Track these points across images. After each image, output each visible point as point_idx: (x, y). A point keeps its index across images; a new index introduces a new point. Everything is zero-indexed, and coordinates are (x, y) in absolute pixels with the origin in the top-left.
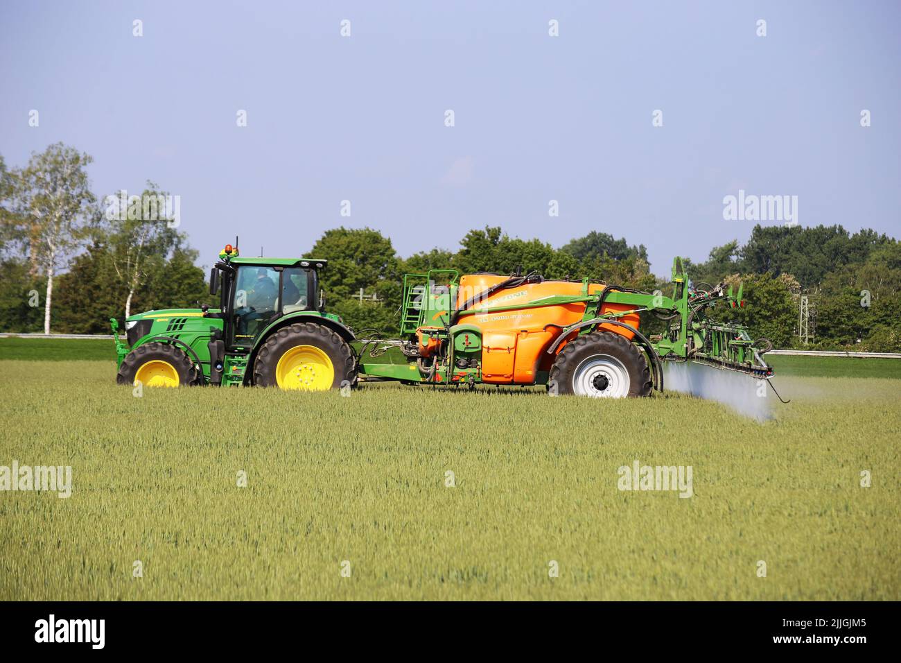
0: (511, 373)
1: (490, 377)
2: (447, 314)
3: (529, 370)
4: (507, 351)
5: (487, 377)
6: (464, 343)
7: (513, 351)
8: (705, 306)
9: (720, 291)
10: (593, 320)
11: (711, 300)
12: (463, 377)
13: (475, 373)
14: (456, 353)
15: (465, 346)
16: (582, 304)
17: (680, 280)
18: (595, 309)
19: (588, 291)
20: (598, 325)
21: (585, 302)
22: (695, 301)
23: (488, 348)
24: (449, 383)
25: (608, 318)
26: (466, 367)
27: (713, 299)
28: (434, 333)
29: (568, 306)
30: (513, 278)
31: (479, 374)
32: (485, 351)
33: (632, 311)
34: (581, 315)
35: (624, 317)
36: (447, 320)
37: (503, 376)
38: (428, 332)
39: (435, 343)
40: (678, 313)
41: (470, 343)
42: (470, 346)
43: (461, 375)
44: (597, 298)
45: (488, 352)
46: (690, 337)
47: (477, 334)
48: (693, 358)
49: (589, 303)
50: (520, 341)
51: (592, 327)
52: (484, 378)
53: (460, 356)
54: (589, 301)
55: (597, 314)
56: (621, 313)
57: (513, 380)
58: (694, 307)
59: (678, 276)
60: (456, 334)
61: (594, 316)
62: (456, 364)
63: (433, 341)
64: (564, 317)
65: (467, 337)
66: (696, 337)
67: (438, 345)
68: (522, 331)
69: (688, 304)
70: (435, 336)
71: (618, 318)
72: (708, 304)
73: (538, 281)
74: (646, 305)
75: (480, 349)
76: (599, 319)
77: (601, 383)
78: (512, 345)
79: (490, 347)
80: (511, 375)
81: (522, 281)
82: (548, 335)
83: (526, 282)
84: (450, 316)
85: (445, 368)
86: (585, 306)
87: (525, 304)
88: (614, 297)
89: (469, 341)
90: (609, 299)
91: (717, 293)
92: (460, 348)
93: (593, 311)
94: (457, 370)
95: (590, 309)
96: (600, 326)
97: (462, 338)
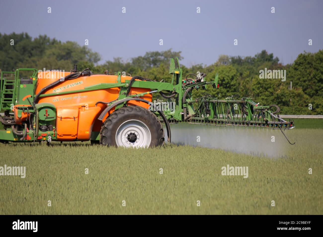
0: (76, 133)
1: (62, 136)
2: (32, 97)
3: (88, 131)
4: (73, 119)
5: (60, 136)
6: (45, 115)
7: (76, 119)
8: (193, 88)
9: (202, 79)
10: (125, 99)
11: (196, 85)
12: (45, 137)
13: (52, 134)
14: (40, 121)
15: (45, 117)
16: (117, 88)
17: (177, 72)
18: (126, 92)
19: (121, 80)
20: (128, 101)
21: (119, 88)
22: (186, 85)
23: (61, 118)
24: (35, 141)
25: (134, 97)
26: (46, 130)
27: (197, 84)
28: (26, 109)
29: (109, 90)
30: (73, 73)
31: (55, 134)
32: (59, 119)
33: (148, 93)
34: (117, 96)
35: (144, 96)
36: (32, 100)
37: (70, 135)
38: (21, 109)
39: (26, 116)
40: (176, 93)
41: (49, 115)
42: (48, 117)
43: (44, 135)
44: (127, 85)
45: (61, 120)
46: (185, 108)
47: (53, 109)
48: (189, 121)
49: (122, 88)
50: (81, 113)
51: (125, 103)
52: (58, 137)
53: (41, 123)
54: (122, 87)
55: (127, 94)
56: (142, 94)
57: (77, 138)
58: (186, 89)
59: (176, 70)
60: (40, 109)
61: (126, 96)
62: (40, 129)
63: (25, 114)
64: (107, 97)
65: (46, 111)
66: (189, 107)
67: (28, 117)
68: (82, 107)
69: (182, 87)
70: (26, 111)
71: (140, 97)
72: (195, 87)
73: (89, 74)
74: (157, 88)
75: (55, 118)
76: (129, 98)
77: (132, 138)
78: (76, 116)
79: (63, 117)
80: (76, 135)
81: (79, 75)
82: (98, 108)
83: (81, 75)
84: (34, 98)
85: (33, 131)
86: (119, 90)
87: (82, 89)
88: (137, 83)
89: (48, 114)
90: (134, 85)
91: (200, 80)
92: (43, 118)
93: (125, 93)
94: (40, 132)
95: (123, 92)
96: (129, 102)
97: (43, 111)
